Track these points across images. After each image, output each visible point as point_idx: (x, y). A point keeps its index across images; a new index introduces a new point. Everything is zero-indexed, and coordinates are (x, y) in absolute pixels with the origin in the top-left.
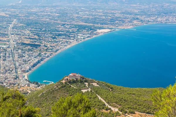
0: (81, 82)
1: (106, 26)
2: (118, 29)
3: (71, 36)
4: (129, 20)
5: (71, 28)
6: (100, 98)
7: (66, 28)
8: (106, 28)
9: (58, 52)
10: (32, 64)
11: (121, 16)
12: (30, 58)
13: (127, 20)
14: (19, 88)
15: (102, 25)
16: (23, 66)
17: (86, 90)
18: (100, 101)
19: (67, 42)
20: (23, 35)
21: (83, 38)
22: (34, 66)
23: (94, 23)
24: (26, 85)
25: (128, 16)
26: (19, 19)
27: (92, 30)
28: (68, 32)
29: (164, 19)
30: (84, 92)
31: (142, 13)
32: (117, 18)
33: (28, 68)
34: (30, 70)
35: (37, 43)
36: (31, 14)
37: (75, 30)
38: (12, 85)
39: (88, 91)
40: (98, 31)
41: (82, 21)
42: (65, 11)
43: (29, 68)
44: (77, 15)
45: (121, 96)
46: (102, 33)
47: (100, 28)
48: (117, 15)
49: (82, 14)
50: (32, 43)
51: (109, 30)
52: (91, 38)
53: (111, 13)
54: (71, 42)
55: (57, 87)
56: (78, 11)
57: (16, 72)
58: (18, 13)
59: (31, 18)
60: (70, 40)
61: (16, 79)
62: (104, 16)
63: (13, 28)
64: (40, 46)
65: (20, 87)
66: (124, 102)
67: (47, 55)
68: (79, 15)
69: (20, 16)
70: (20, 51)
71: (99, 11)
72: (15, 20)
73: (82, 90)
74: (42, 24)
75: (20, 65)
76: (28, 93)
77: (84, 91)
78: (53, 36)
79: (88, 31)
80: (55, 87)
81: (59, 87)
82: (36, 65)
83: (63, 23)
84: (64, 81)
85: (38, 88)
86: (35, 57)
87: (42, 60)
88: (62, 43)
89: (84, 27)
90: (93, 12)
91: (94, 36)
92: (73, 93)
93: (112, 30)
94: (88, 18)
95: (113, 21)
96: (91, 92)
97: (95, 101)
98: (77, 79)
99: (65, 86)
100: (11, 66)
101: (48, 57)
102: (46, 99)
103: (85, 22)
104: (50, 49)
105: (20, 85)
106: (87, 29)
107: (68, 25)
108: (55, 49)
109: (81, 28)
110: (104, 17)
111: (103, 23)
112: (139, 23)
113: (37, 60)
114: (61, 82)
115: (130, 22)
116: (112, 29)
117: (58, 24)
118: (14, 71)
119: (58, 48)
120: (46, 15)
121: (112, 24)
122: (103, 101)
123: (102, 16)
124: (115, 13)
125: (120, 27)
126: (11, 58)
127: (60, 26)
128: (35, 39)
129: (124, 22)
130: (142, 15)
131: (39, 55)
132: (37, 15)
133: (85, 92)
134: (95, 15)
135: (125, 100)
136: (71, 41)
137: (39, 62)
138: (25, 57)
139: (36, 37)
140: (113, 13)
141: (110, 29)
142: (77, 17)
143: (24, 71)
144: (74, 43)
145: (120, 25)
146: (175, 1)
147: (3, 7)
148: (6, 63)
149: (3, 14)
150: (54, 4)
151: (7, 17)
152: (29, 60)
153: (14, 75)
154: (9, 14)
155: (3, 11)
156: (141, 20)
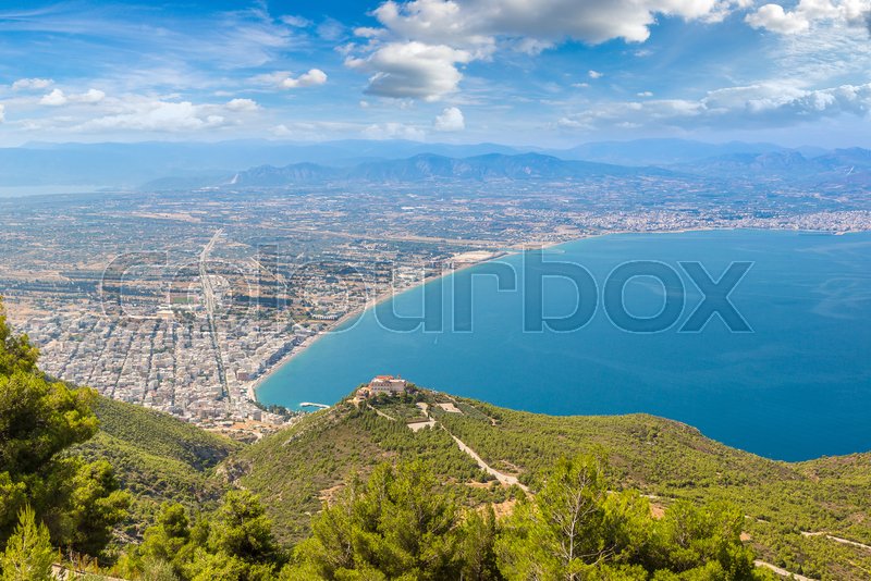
0: (408, 400)
1: (479, 242)
2: (513, 250)
4: (545, 224)
5: (378, 249)
6: (462, 446)
7: (365, 251)
8: (479, 249)
10: (267, 355)
11: (522, 213)
12: (261, 338)
13: (537, 226)
14: (229, 426)
15: (467, 242)
16: (241, 362)
17: (423, 425)
18: (464, 457)
22: (273, 360)
23: (445, 234)
24: (251, 418)
25: (541, 213)
26: (230, 230)
27: (440, 254)
28: (371, 261)
29: (645, 221)
30: (415, 431)
31: (580, 206)
32: (509, 219)
33: (256, 367)
34: (262, 371)
36: (264, 214)
38: (210, 418)
39: (428, 427)
40: (459, 257)
41: (411, 229)
42: (363, 203)
43: (258, 367)
44: (395, 215)
45: (524, 439)
46: (467, 262)
47: (462, 250)
48: (511, 212)
49: (411, 210)
51: (487, 255)
53: (494, 207)
55: (337, 416)
56: (397, 204)
57: (222, 380)
58: (227, 212)
59: (263, 225)
61: (220, 399)
62: (472, 214)
63: (213, 255)
65: (231, 423)
66: (534, 455)
68: (403, 214)
69: (233, 222)
70: (232, 319)
71: (457, 201)
72: (219, 232)
73: (410, 426)
74: (296, 241)
75: (232, 360)
76: (255, 438)
77: (415, 427)
79: (427, 257)
80: (330, 418)
81: (343, 416)
82: (280, 358)
83: (356, 236)
84: (356, 401)
85: (285, 424)
86: (276, 336)
87: (295, 343)
89: (417, 248)
90: (441, 204)
92: (383, 435)
93: (498, 253)
94: (429, 222)
95: (498, 228)
96: (438, 428)
97: (449, 457)
98: (394, 393)
99: (360, 414)
100: (208, 363)
101: (313, 334)
102: (304, 452)
103: (421, 234)
105: (232, 417)
106: (424, 252)
107: (370, 242)
109: (407, 250)
111: (471, 235)
112: (571, 232)
113: (281, 344)
114: (350, 401)
115: (546, 230)
116: (496, 250)
117: (344, 240)
118: (216, 376)
120: (306, 217)
121: (495, 238)
122: (474, 455)
123: (466, 215)
124: (505, 207)
125: (519, 246)
126: (207, 341)
127: (347, 246)
129: (528, 230)
130: (579, 211)
131: (289, 329)
132: (281, 216)
133: (420, 430)
134: (447, 213)
135: (537, 451)
137: (287, 349)
138: (246, 335)
140: (499, 206)
141: (491, 250)
142: (396, 220)
143: (245, 377)
145: (519, 239)
146: (673, 169)
147: (185, 197)
148: (193, 354)
149: (184, 216)
150: (329, 186)
151: (195, 225)
152: (258, 346)
153: (215, 389)
154: (203, 217)
155: (185, 207)
156: (579, 226)
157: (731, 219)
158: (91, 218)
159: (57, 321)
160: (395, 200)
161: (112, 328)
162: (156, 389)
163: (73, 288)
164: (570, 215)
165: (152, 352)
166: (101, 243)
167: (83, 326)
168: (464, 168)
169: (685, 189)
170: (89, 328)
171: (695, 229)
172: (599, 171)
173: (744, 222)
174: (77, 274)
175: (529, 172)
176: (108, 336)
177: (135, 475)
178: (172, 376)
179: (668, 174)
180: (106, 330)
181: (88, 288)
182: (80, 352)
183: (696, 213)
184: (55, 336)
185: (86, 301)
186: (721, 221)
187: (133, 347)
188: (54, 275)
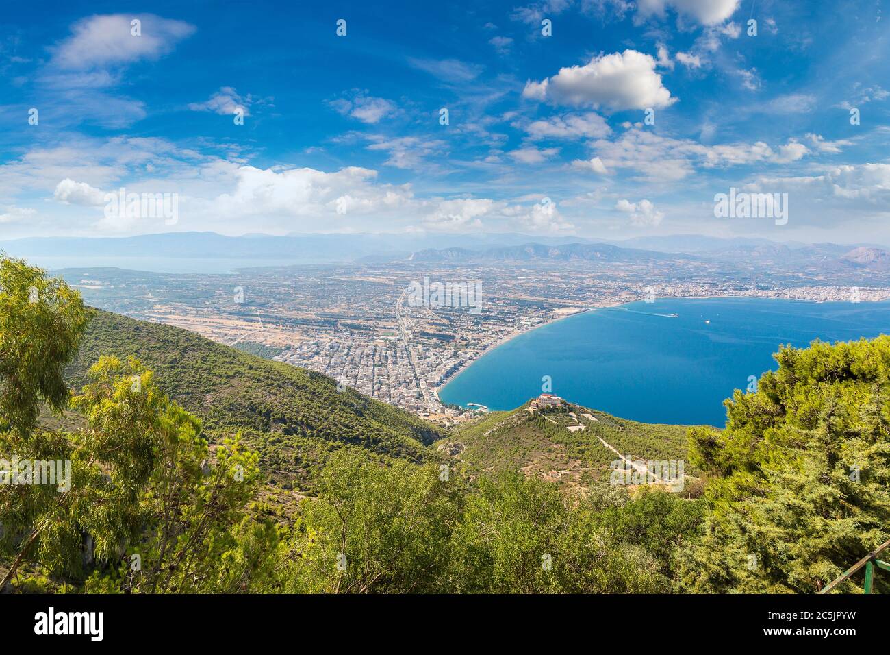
0: (564, 411)
1: (569, 301)
2: (593, 307)
3: (508, 320)
4: (613, 291)
5: (505, 304)
6: (606, 445)
7: (497, 305)
8: (569, 306)
9: (488, 350)
10: (444, 371)
11: (596, 282)
12: (439, 360)
13: (607, 292)
14: (427, 416)
15: (562, 301)
16: (429, 375)
17: (576, 428)
18: (608, 451)
19: (502, 331)
20: (422, 318)
21: (529, 323)
22: (448, 374)
23: (547, 295)
24: (439, 411)
25: (609, 283)
27: (545, 308)
28: (501, 312)
29: (680, 290)
30: (572, 431)
31: (635, 278)
32: (588, 286)
33: (437, 379)
34: (441, 381)
35: (447, 333)
37: (514, 309)
38: (415, 410)
39: (580, 430)
40: (557, 311)
41: (525, 291)
42: (493, 274)
43: (439, 378)
44: (514, 282)
45: (646, 441)
46: (563, 314)
47: (560, 306)
48: (589, 282)
49: (524, 279)
50: (440, 333)
51: (577, 310)
52: (545, 324)
53: (577, 278)
54: (508, 332)
55: (520, 419)
56: (515, 275)
57: (418, 386)
58: (409, 278)
60: (507, 328)
61: (418, 398)
62: (564, 283)
63: (404, 305)
64: (453, 337)
65: (428, 414)
66: (655, 453)
67: (468, 356)
68: (519, 282)
70: (420, 347)
71: (553, 274)
72: (405, 291)
73: (569, 428)
75: (423, 374)
76: (445, 425)
77: (573, 429)
78: (476, 321)
79: (537, 311)
80: (515, 419)
81: (523, 419)
82: (452, 374)
83: (490, 295)
84: (531, 409)
85: (461, 417)
86: (448, 359)
87: (460, 364)
88: (492, 334)
89: (530, 304)
90: (543, 276)
91: (551, 321)
92: (551, 433)
93: (583, 309)
94: (536, 287)
95: (581, 292)
96: (587, 431)
97: (598, 451)
98: (555, 406)
99: (534, 418)
100: (409, 375)
101: (471, 358)
102: (500, 441)
103: (531, 295)
104: (473, 344)
105: (428, 410)
106: (535, 307)
107: (499, 299)
108: (481, 345)
109: (524, 306)
110: (564, 286)
111: (565, 297)
112: (631, 296)
113: (451, 364)
114: (526, 409)
115: (614, 294)
116: (582, 307)
118: (414, 383)
119: (487, 342)
121: (580, 299)
122: (615, 451)
123: (560, 283)
124: (585, 279)
125: (596, 305)
126: (406, 361)
128: (444, 325)
129: (602, 294)
130: (635, 282)
131: (455, 355)
133: (576, 431)
134: (547, 282)
135: (656, 451)
136: (509, 329)
137: (455, 368)
138: (429, 358)
139: (445, 321)
140: (581, 278)
141: (578, 307)
142: (515, 285)
143: (431, 385)
144: (514, 333)
145: (596, 300)
146: (696, 255)
147: (383, 268)
148: (399, 369)
149: (383, 280)
150: (470, 262)
151: (391, 286)
152: (438, 365)
153: (415, 392)
154: (394, 280)
155: (383, 274)
156: (636, 292)
157: (741, 290)
158: (329, 280)
159: (316, 344)
160: (513, 272)
161: (349, 350)
162: (379, 390)
163: (323, 323)
164: (629, 284)
165: (375, 366)
166: (336, 295)
167: (332, 348)
168: (557, 252)
169: (706, 269)
170: (335, 349)
171: (716, 296)
172: (647, 256)
173: (750, 292)
174: (325, 315)
175: (599, 255)
176: (347, 354)
177: (404, 450)
178: (387, 382)
179: (694, 258)
180: (346, 351)
181: (333, 324)
182: (332, 364)
183: (715, 285)
184: (317, 353)
185: (332, 332)
186: (734, 291)
187: (363, 363)
188: (311, 315)
